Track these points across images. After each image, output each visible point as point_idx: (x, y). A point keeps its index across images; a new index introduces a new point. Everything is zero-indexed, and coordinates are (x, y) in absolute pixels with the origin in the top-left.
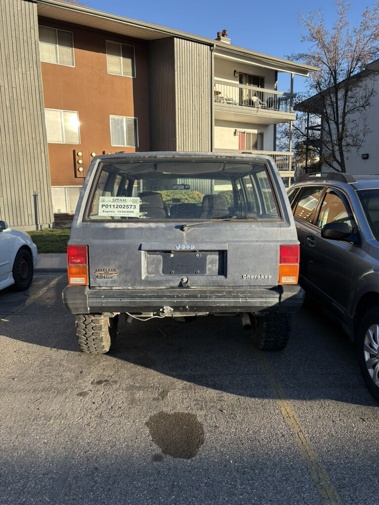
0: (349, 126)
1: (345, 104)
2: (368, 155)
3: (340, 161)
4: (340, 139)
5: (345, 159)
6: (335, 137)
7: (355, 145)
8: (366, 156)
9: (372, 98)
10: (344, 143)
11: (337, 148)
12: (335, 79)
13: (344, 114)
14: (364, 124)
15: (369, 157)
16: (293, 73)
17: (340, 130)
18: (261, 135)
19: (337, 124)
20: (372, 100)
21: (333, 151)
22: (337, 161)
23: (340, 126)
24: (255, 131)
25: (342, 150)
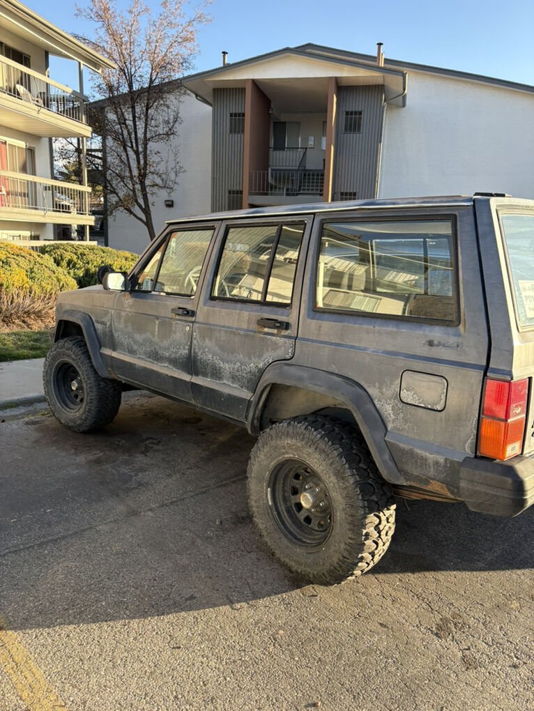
0: (153, 158)
1: (146, 128)
2: (172, 201)
3: (144, 207)
4: (143, 176)
5: (150, 205)
6: (135, 173)
7: (165, 187)
8: (170, 203)
9: (177, 125)
10: (147, 182)
11: (138, 187)
12: (130, 86)
13: (146, 141)
14: (175, 160)
15: (174, 204)
16: (82, 62)
17: (142, 162)
18: (31, 151)
19: (137, 153)
20: (178, 128)
21: (134, 191)
22: (140, 206)
23: (141, 156)
24: (22, 144)
25: (146, 191)
